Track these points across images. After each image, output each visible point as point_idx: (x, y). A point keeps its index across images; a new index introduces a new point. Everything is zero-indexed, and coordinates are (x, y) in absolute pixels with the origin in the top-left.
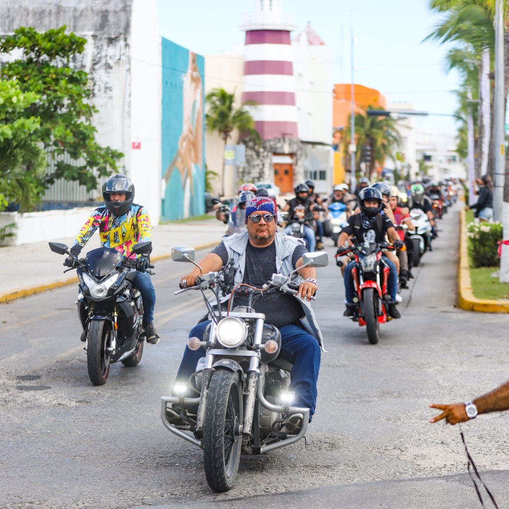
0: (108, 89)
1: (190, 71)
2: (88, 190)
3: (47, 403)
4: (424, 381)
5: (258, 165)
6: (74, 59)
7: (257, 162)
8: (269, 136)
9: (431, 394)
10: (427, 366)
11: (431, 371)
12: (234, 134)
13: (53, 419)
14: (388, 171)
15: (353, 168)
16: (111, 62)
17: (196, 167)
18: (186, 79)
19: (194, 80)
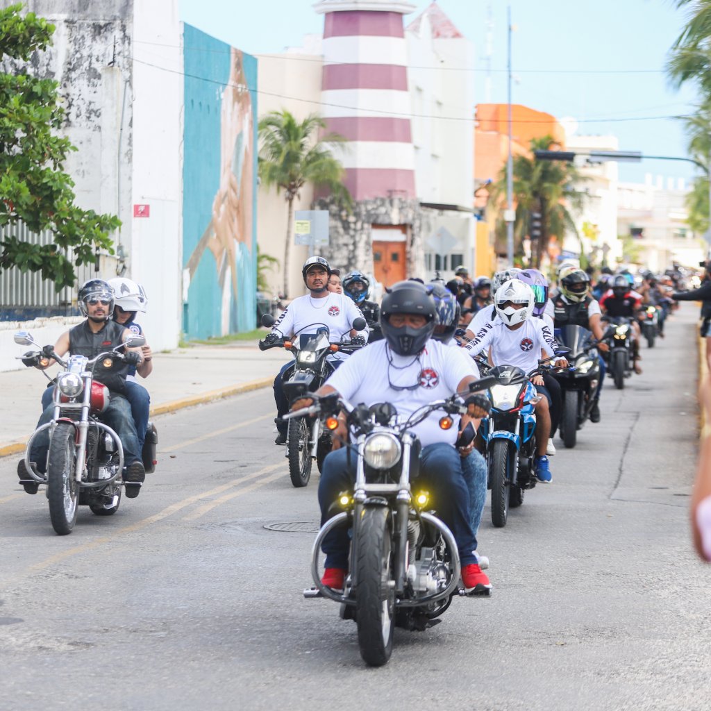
0: (93, 113)
1: (231, 82)
2: (58, 289)
3: (20, 646)
4: (655, 610)
5: (346, 245)
6: (35, 62)
7: (345, 239)
8: (365, 194)
9: (668, 632)
10: (658, 587)
11: (665, 593)
12: (305, 191)
13: (34, 671)
14: (569, 255)
15: (511, 250)
16: (98, 66)
17: (241, 248)
18: (226, 97)
19: (238, 97)
